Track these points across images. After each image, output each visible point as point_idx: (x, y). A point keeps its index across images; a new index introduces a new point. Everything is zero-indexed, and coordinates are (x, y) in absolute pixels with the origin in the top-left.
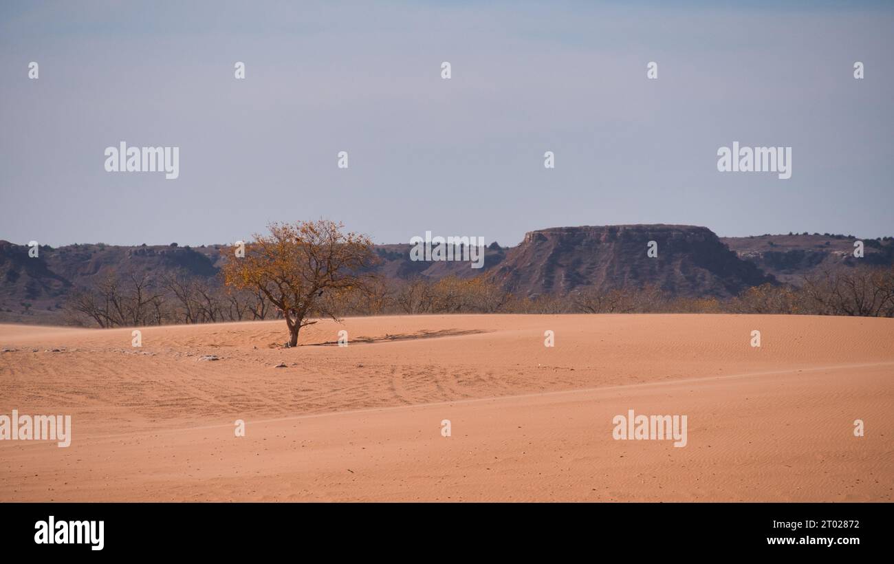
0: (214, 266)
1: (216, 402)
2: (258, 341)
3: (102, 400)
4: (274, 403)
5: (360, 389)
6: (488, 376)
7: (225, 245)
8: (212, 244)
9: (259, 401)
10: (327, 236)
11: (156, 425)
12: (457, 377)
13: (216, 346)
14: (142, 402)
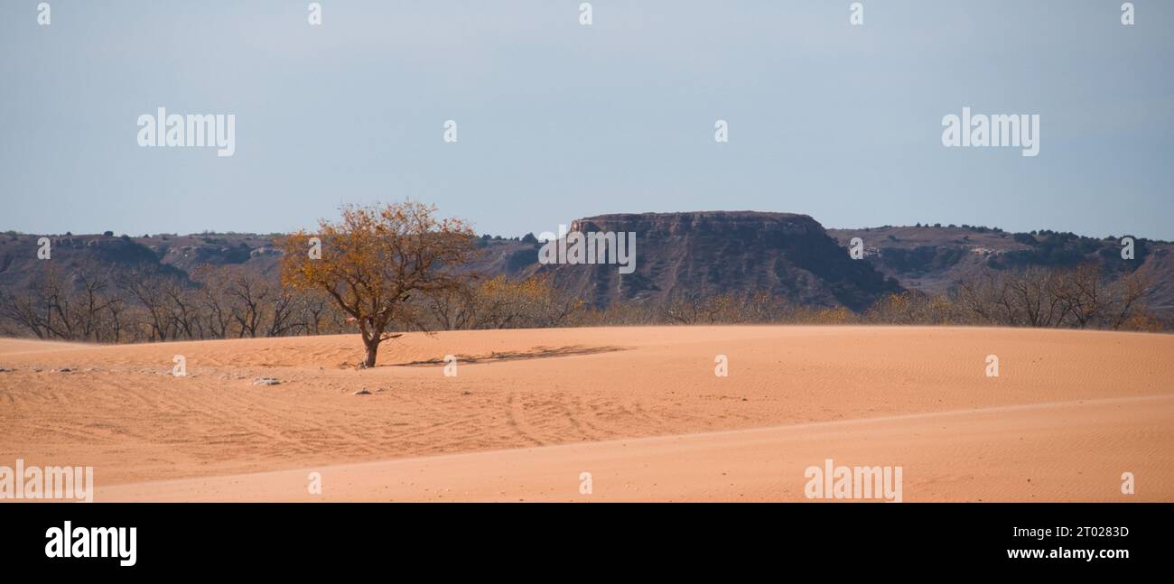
0: (161, 262)
1: (283, 439)
2: (323, 360)
3: (134, 435)
4: (359, 441)
5: (471, 424)
6: (635, 407)
7: (176, 235)
8: (158, 233)
9: (339, 437)
10: (416, 222)
11: (208, 467)
12: (595, 408)
13: (270, 366)
14: (185, 439)
